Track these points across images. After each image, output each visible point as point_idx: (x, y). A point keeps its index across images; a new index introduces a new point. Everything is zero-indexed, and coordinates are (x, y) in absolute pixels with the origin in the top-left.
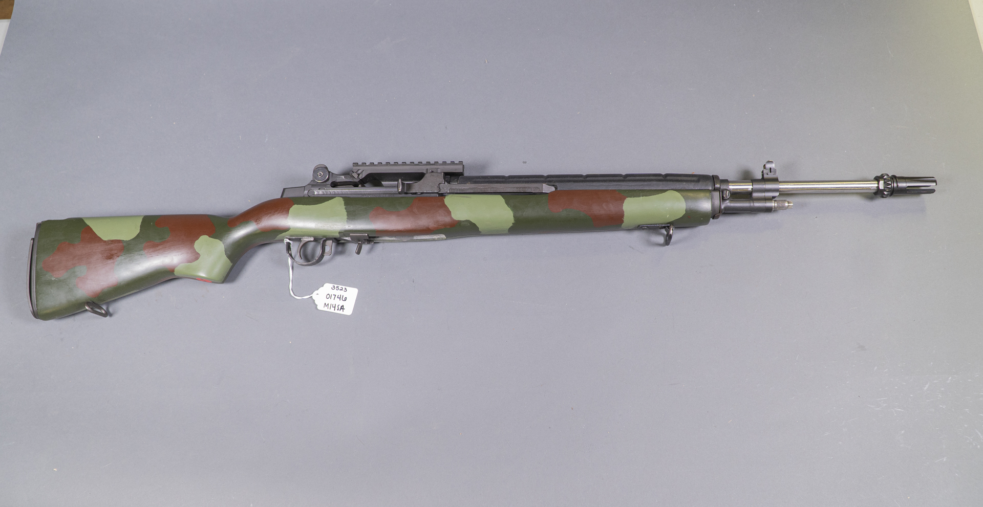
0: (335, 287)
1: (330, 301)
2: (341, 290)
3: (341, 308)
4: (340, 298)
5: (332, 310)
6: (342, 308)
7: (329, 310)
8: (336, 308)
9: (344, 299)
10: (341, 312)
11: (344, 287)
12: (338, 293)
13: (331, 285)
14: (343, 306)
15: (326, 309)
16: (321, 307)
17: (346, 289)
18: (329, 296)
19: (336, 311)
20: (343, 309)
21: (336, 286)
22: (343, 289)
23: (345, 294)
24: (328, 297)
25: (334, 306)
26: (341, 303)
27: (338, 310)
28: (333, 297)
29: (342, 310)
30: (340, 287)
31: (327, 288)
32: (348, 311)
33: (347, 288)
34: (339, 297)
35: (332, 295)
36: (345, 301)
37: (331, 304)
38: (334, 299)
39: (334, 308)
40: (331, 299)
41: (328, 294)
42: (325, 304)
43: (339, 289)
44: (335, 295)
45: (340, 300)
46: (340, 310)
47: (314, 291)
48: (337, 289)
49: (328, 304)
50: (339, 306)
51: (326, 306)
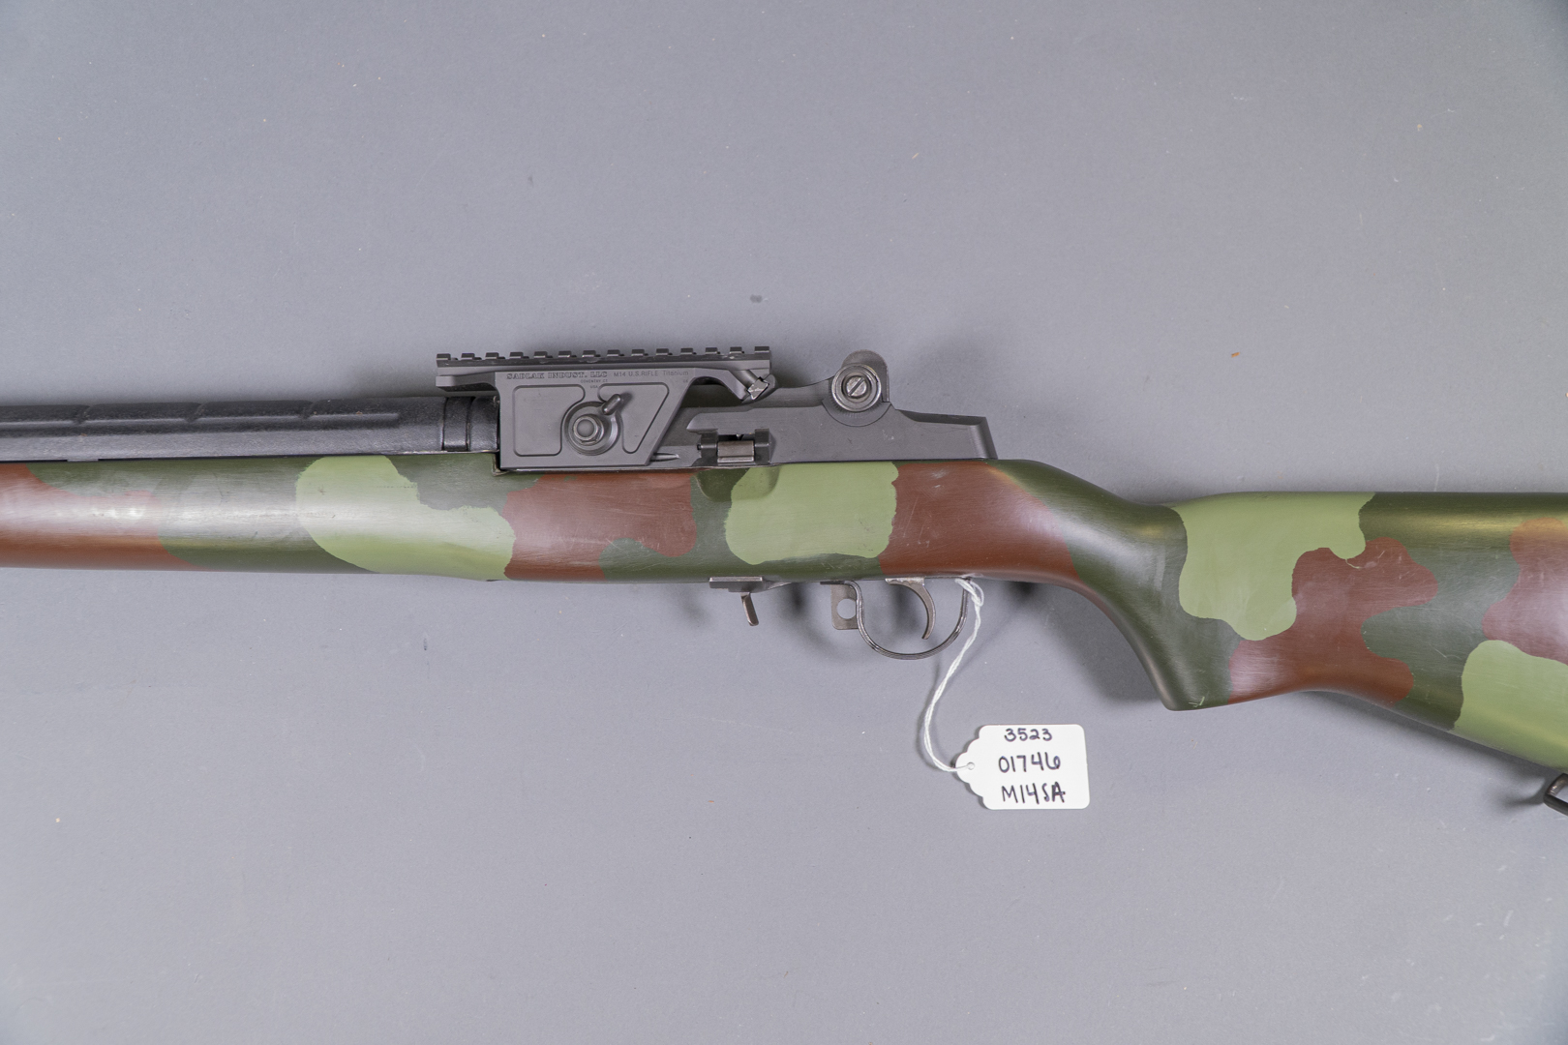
0: (1016, 732)
1: (1016, 779)
2: (1033, 737)
3: (1054, 794)
4: (1040, 762)
5: (1030, 803)
6: (1057, 791)
7: (1020, 806)
8: (1041, 795)
9: (1052, 765)
10: (1057, 804)
11: (1040, 728)
12: (1030, 748)
13: (1002, 730)
14: (1057, 784)
15: (1010, 804)
16: (994, 802)
17: (1046, 732)
18: (1006, 764)
19: (1044, 805)
20: (1061, 793)
21: (1015, 728)
22: (1041, 735)
23: (1051, 749)
24: (1004, 767)
25: (1031, 790)
26: (1049, 777)
27: (1046, 799)
28: (1019, 763)
29: (1057, 797)
30: (1028, 728)
31: (992, 740)
32: (1078, 796)
33: (1051, 728)
34: (1036, 759)
35: (1015, 759)
36: (1058, 767)
37: (1021, 787)
38: (1025, 770)
39: (1034, 796)
40: (1014, 770)
41: (1003, 758)
42: (1004, 789)
43: (1029, 736)
44: (1024, 757)
45: (1042, 769)
46: (1054, 800)
47: (958, 755)
48: (1023, 736)
49: (1013, 789)
50: (1046, 788)
51: (1009, 795)
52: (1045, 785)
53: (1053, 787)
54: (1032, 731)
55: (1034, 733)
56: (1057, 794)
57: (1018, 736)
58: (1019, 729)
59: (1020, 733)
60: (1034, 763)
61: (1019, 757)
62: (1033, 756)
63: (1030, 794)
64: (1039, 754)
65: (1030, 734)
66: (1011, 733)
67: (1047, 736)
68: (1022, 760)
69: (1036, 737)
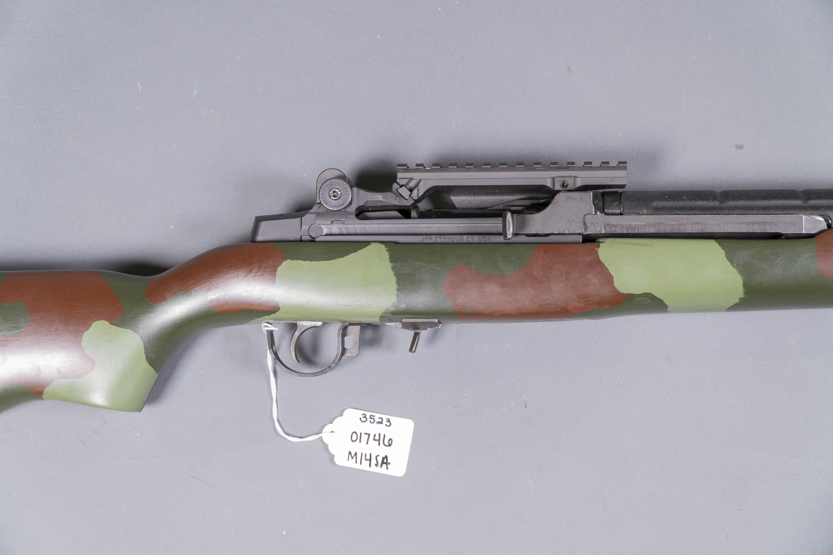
0: (368, 417)
1: (360, 448)
2: (379, 423)
3: (383, 463)
4: (379, 440)
5: (365, 466)
6: (385, 461)
7: (358, 466)
8: (374, 462)
9: (386, 443)
10: (383, 470)
11: (385, 417)
12: (375, 429)
13: (359, 413)
14: (386, 457)
15: (351, 464)
16: (341, 460)
17: (389, 421)
18: (356, 437)
19: (374, 469)
20: (387, 463)
21: (368, 414)
22: (385, 422)
23: (389, 433)
24: (354, 438)
25: (368, 457)
26: (382, 451)
27: (377, 465)
28: (365, 437)
29: (384, 466)
30: (377, 417)
31: (351, 419)
32: (398, 468)
33: (392, 419)
34: (377, 438)
35: (363, 435)
36: (390, 445)
37: (362, 454)
38: (367, 443)
39: (369, 462)
40: (360, 442)
41: (355, 432)
42: (350, 453)
43: (376, 421)
44: (369, 435)
45: (379, 444)
46: (381, 466)
47: (325, 425)
48: (372, 421)
49: (356, 454)
50: (378, 458)
51: (352, 458)
52: (378, 455)
53: (383, 459)
54: (379, 418)
55: (380, 420)
56: (385, 463)
57: (369, 420)
58: (371, 416)
59: (371, 418)
60: (374, 440)
61: (365, 434)
62: (375, 435)
63: (366, 460)
64: (380, 434)
65: (377, 420)
66: (365, 417)
67: (388, 424)
68: (367, 436)
69: (381, 423)
